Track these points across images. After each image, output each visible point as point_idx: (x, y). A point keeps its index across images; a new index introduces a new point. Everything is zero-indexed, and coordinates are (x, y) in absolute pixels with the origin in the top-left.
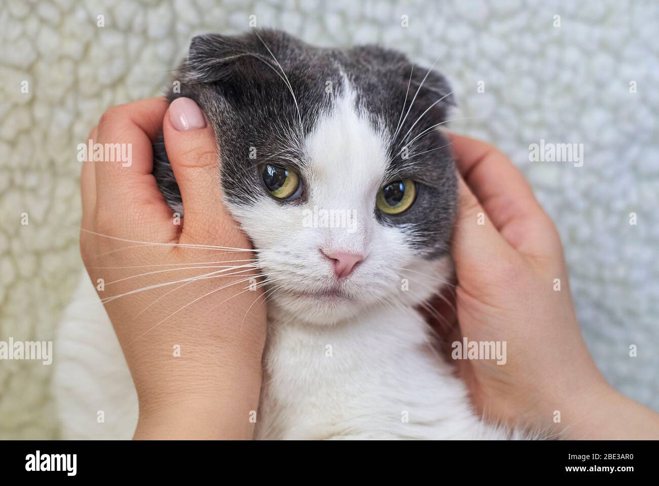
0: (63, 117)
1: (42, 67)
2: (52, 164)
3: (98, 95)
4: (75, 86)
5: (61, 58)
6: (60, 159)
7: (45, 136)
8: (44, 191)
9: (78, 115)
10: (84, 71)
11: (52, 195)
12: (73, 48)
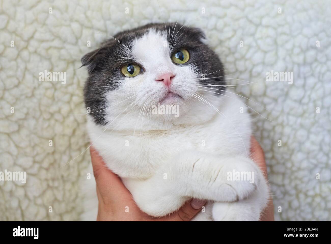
0: (65, 158)
1: (56, 139)
2: (62, 177)
3: (79, 150)
4: (70, 146)
5: (64, 135)
6: (65, 175)
7: (59, 166)
8: (61, 188)
9: (71, 158)
10: (73, 140)
11: (64, 190)
12: (68, 131)
